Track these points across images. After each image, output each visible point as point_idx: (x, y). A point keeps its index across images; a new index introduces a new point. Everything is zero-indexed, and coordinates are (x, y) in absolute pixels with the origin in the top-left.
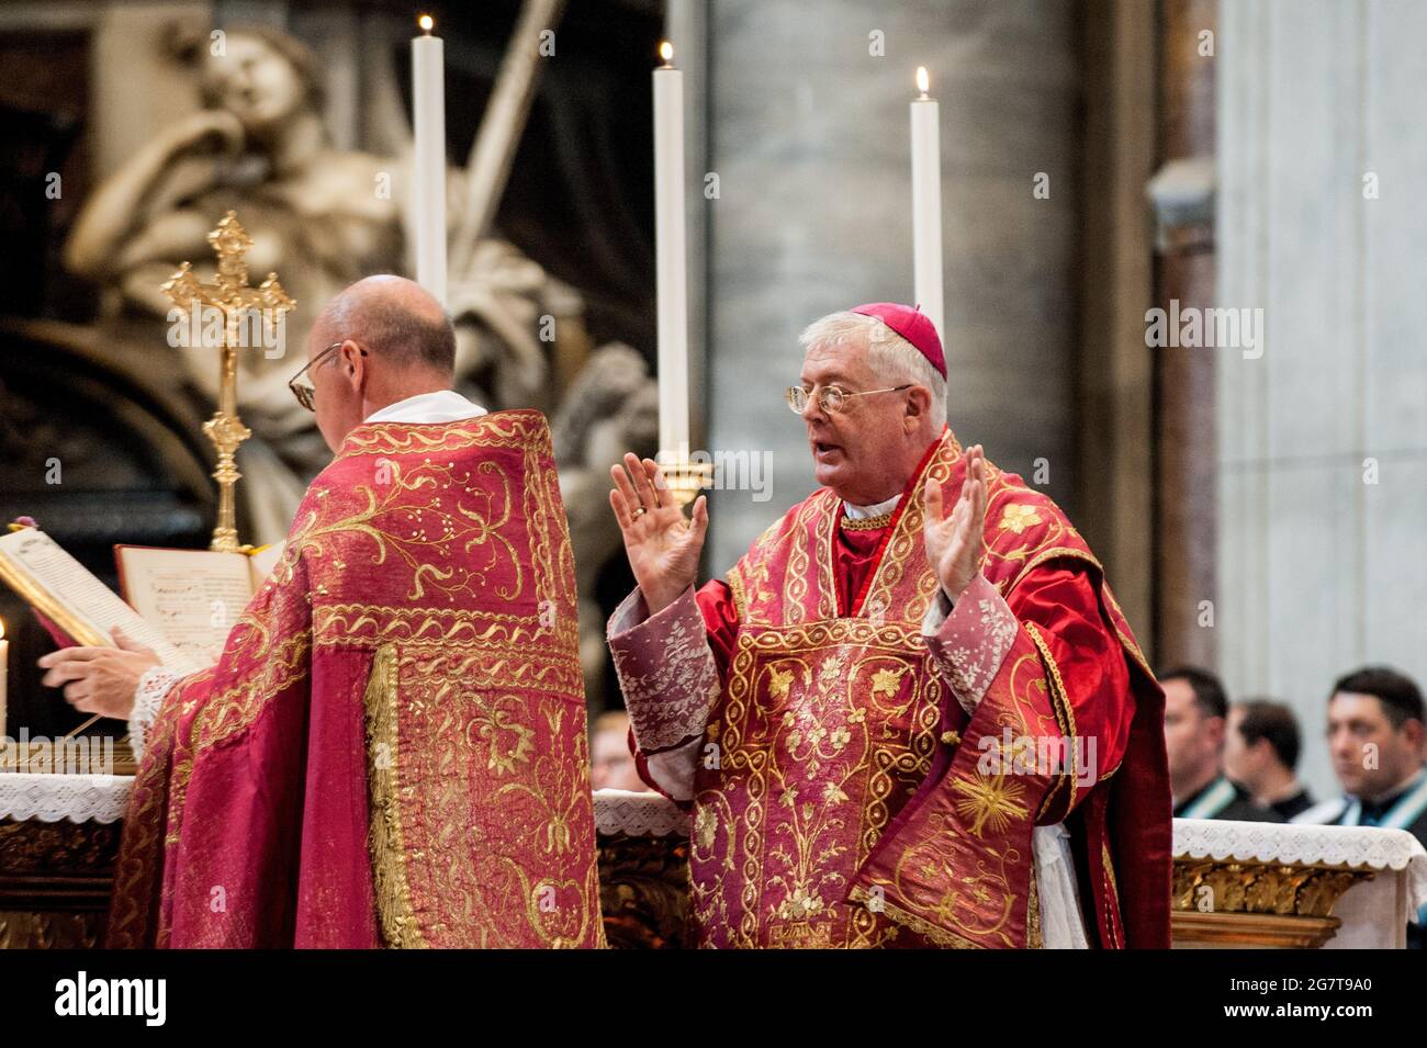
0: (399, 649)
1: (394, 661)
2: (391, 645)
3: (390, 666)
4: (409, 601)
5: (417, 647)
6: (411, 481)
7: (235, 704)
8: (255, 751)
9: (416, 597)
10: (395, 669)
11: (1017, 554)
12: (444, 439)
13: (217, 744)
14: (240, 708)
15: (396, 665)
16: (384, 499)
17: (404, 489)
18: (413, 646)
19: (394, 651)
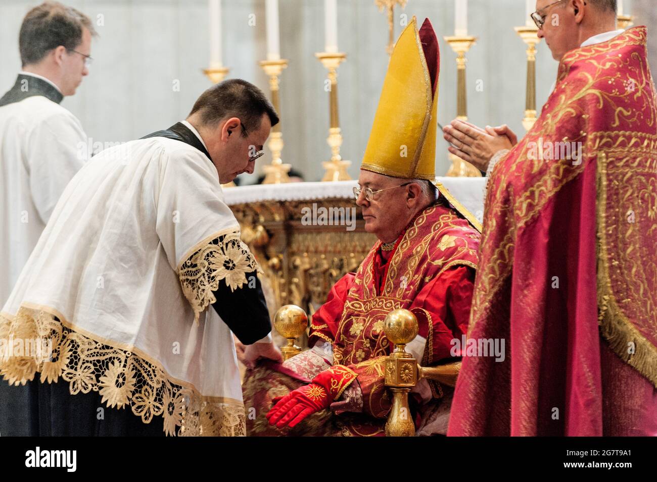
0: (607, 153)
1: (604, 160)
2: (603, 151)
3: (603, 163)
4: (612, 128)
5: (615, 152)
6: (604, 65)
7: (529, 201)
8: (545, 224)
9: (615, 125)
10: (605, 164)
11: (439, 262)
12: (610, 47)
13: (526, 223)
14: (532, 202)
15: (605, 163)
16: (595, 75)
17: (602, 69)
18: (613, 152)
19: (604, 155)
